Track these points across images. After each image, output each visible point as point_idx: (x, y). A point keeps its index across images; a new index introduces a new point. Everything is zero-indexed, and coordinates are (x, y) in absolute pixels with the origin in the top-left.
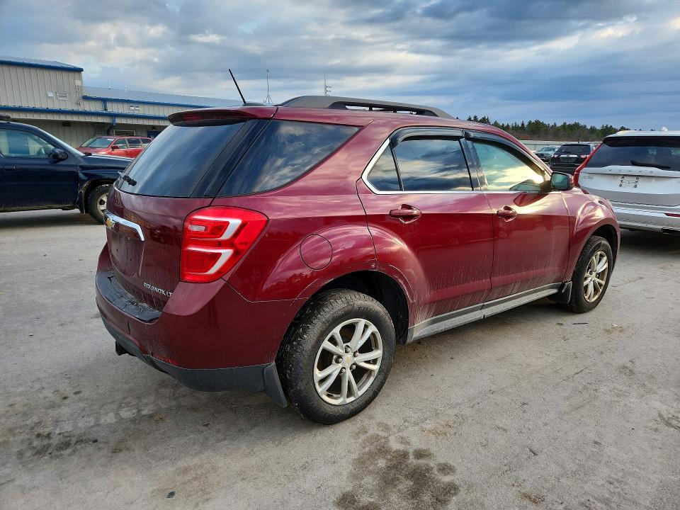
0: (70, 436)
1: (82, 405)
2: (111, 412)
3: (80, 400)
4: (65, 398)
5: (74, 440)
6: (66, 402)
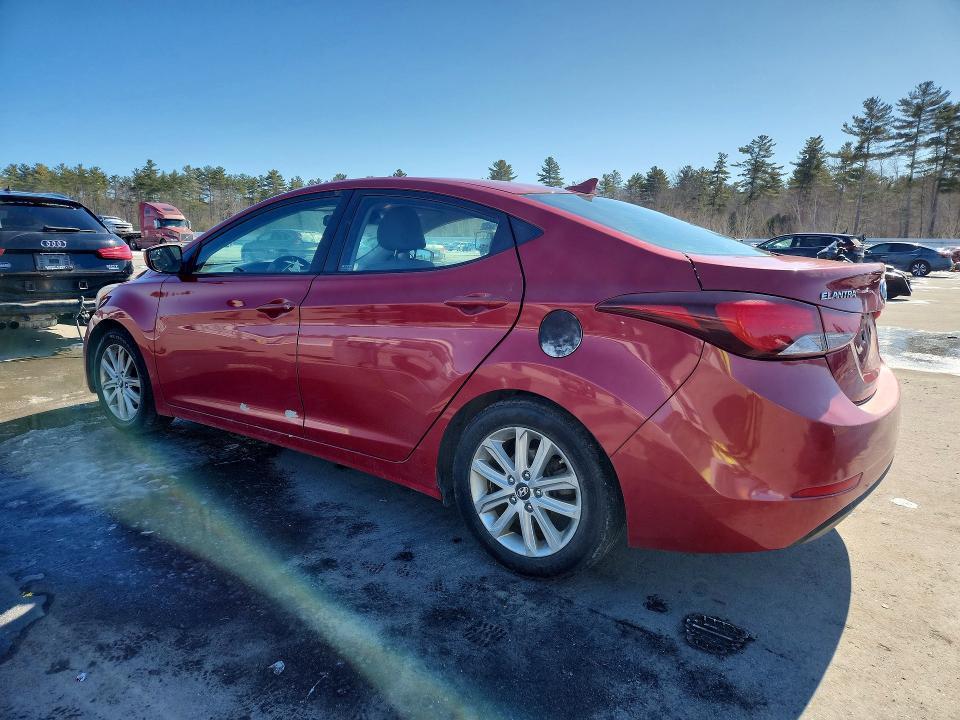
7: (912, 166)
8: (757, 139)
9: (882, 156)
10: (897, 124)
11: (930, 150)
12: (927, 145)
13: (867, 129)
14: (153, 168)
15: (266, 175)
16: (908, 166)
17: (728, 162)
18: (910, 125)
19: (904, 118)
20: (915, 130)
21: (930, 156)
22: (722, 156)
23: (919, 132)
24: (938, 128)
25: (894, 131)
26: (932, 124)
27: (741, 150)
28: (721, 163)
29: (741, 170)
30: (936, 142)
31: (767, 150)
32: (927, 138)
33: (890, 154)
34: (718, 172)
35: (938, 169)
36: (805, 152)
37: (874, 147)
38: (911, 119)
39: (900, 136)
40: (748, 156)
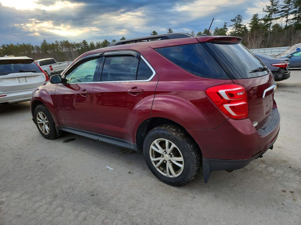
0: (299, 174)
1: (286, 183)
2: (276, 173)
3: (285, 187)
4: (292, 192)
5: (297, 172)
6: (292, 190)
7: (287, 21)
8: (237, 16)
9: (276, 19)
10: (282, 7)
11: (293, 15)
12: (292, 13)
13: (271, 10)
14: (46, 42)
15: (82, 42)
16: (286, 21)
17: (227, 25)
18: (286, 7)
19: (284, 4)
20: (288, 8)
21: (293, 17)
22: (225, 23)
23: (289, 9)
24: (296, 7)
25: (280, 10)
26: (294, 6)
27: (232, 20)
28: (225, 25)
29: (232, 28)
30: (295, 12)
31: (240, 20)
32: (292, 11)
33: (279, 18)
34: (224, 29)
35: (296, 21)
36: (253, 19)
37: (274, 16)
38: (287, 5)
39: (283, 11)
40: (234, 23)
